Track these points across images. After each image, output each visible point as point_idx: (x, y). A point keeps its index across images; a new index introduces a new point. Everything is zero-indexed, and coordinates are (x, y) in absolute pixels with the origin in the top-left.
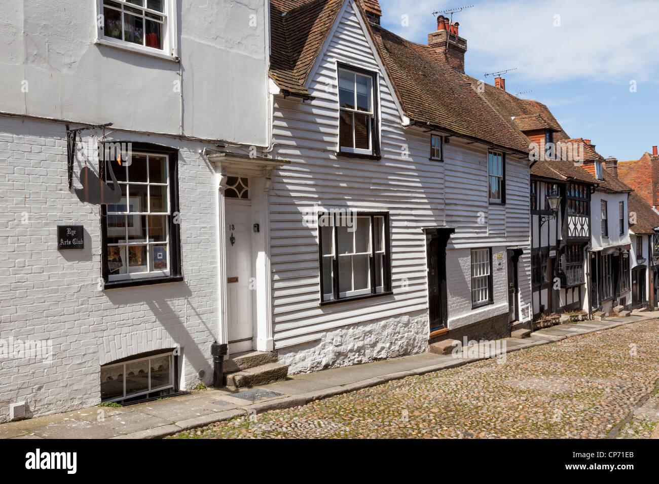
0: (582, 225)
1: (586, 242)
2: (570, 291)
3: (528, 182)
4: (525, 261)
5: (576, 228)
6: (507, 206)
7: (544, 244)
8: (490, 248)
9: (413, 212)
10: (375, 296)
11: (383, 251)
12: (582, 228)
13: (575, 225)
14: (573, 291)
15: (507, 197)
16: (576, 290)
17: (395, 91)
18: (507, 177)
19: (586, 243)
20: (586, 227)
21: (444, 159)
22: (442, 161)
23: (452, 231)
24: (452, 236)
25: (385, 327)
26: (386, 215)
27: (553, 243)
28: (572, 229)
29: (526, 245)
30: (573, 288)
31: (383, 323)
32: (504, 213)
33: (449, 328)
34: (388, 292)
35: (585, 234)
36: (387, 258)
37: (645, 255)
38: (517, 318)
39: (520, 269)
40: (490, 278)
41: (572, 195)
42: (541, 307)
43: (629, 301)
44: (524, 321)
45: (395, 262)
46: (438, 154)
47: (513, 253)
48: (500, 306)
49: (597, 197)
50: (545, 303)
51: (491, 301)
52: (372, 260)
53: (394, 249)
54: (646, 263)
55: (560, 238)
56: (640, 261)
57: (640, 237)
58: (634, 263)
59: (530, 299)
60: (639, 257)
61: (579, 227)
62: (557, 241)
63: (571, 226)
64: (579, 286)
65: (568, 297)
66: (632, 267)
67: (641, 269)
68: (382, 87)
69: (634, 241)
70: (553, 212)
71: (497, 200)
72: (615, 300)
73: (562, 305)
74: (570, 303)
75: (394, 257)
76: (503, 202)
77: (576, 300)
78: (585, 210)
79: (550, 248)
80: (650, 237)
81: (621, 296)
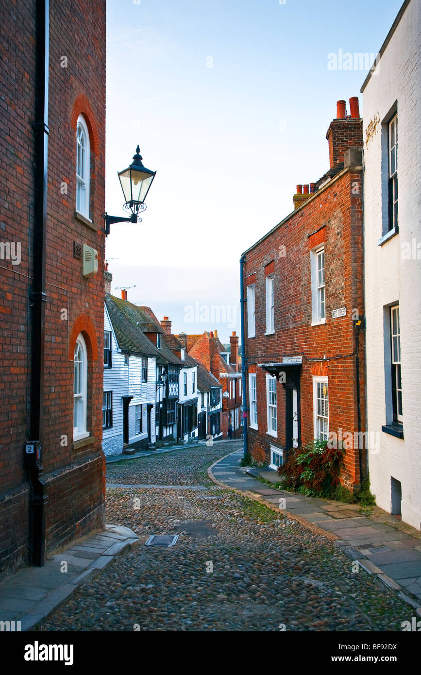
0: (175, 389)
1: (177, 398)
2: (168, 428)
3: (155, 367)
4: (153, 410)
5: (172, 391)
6: (148, 383)
7: (158, 401)
8: (142, 405)
9: (119, 390)
10: (107, 428)
11: (110, 408)
12: (175, 391)
13: (172, 389)
14: (170, 428)
15: (148, 378)
17: (117, 339)
18: (148, 368)
19: (177, 399)
20: (177, 390)
21: (130, 364)
22: (128, 365)
23: (132, 398)
24: (132, 400)
25: (110, 441)
26: (111, 392)
27: (161, 400)
29: (153, 402)
30: (170, 426)
31: (110, 439)
32: (146, 386)
33: (130, 443)
34: (111, 426)
35: (177, 394)
36: (111, 411)
37: (206, 405)
38: (150, 441)
39: (152, 415)
40: (141, 420)
41: (171, 372)
42: (157, 436)
43: (197, 435)
44: (153, 442)
45: (113, 413)
46: (127, 362)
47: (150, 407)
48: (145, 434)
49: (182, 372)
50: (157, 434)
51: (141, 431)
52: (107, 412)
53: (113, 407)
54: (206, 410)
55: (165, 397)
56: (203, 409)
57: (203, 394)
58: (199, 410)
59: (155, 431)
60: (203, 406)
61: (174, 390)
62: (163, 399)
63: (170, 390)
64: (172, 425)
65: (167, 432)
66: (198, 413)
67: (203, 414)
68: (113, 337)
69: (200, 396)
70: (163, 382)
71: (144, 380)
72: (190, 434)
73: (165, 435)
74: (168, 434)
75: (113, 410)
76: (146, 381)
77: (171, 433)
78: (176, 380)
79: (160, 403)
80: (208, 393)
81: (193, 432)
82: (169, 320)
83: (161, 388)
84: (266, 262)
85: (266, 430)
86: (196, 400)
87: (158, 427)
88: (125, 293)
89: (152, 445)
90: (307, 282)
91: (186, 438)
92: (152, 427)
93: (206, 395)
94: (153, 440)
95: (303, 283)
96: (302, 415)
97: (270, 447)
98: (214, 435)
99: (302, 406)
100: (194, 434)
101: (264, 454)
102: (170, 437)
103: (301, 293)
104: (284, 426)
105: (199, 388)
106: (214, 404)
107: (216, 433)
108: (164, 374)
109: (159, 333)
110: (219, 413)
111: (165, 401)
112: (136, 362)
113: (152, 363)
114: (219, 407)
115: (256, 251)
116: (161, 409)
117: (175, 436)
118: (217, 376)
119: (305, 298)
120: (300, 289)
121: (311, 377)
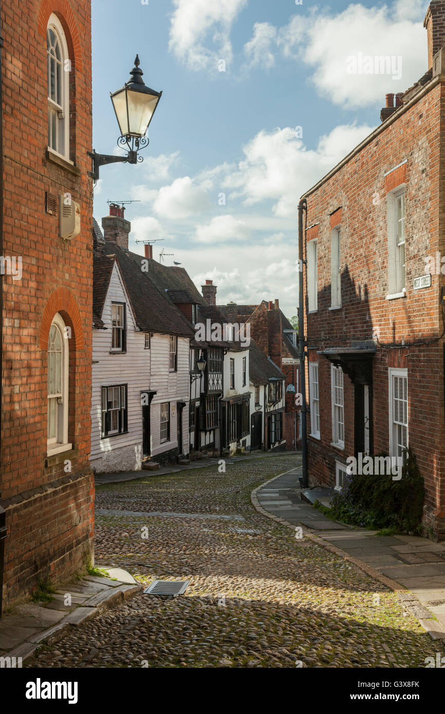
0: (218, 381)
1: (220, 393)
2: (208, 433)
3: (189, 350)
4: (186, 410)
5: (213, 383)
6: (178, 372)
7: (193, 397)
8: (169, 403)
9: (137, 382)
10: (120, 433)
11: (124, 407)
12: (218, 383)
13: (213, 381)
14: (210, 434)
15: (178, 366)
16: (212, 432)
17: (133, 312)
18: (178, 353)
19: (219, 395)
20: (220, 382)
21: (152, 347)
22: (150, 348)
23: (155, 393)
24: (155, 395)
25: (125, 452)
26: (126, 385)
27: (198, 396)
28: (211, 385)
29: (186, 399)
30: (210, 431)
31: (124, 449)
32: (175, 378)
33: (152, 455)
34: (126, 431)
35: (220, 388)
36: (126, 411)
37: (262, 403)
38: (181, 452)
39: (183, 417)
40: (169, 423)
41: (211, 357)
42: (191, 445)
43: (248, 443)
44: (185, 454)
45: (129, 414)
46: (148, 345)
47: (181, 405)
48: (173, 443)
49: (228, 357)
50: (193, 442)
51: (169, 439)
52: (120, 412)
53: (129, 406)
54: (262, 410)
55: (203, 391)
56: (257, 408)
57: (257, 387)
58: (253, 410)
59: (188, 438)
60: (257, 404)
61: (215, 382)
62: (201, 394)
63: (211, 382)
64: (214, 430)
65: (207, 439)
66: (251, 413)
67: (258, 415)
68: (127, 311)
69: (253, 391)
70: (200, 372)
71: (173, 370)
72: (238, 442)
73: (203, 444)
74: (208, 443)
75: (129, 410)
76: (176, 370)
77: (212, 441)
78: (219, 368)
79: (196, 400)
80: (265, 386)
81: (243, 439)
82: (214, 284)
83: (198, 380)
84: (331, 209)
85: (331, 440)
86: (248, 395)
87: (193, 433)
88: (149, 248)
89: (183, 457)
90: (382, 238)
91: (233, 446)
92: (183, 432)
93: (262, 389)
94: (186, 451)
95: (377, 239)
96: (375, 421)
97: (335, 463)
98: (274, 444)
99: (374, 407)
100: (244, 442)
101: (327, 472)
102: (211, 446)
103: (375, 253)
104: (352, 435)
105: (251, 379)
106: (274, 403)
107: (275, 441)
108: (201, 361)
109: (195, 304)
110: (281, 413)
111: (203, 397)
112: (161, 343)
113: (183, 344)
114: (281, 405)
115: (319, 192)
116: (198, 408)
117: (217, 446)
118: (279, 363)
119: (380, 260)
120: (373, 247)
121: (387, 369)
